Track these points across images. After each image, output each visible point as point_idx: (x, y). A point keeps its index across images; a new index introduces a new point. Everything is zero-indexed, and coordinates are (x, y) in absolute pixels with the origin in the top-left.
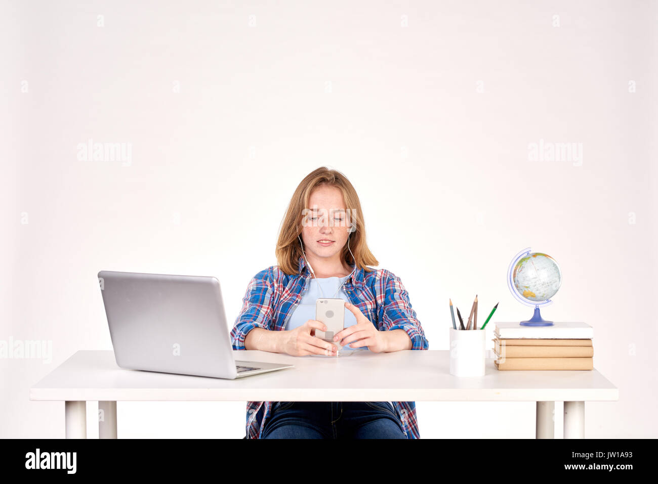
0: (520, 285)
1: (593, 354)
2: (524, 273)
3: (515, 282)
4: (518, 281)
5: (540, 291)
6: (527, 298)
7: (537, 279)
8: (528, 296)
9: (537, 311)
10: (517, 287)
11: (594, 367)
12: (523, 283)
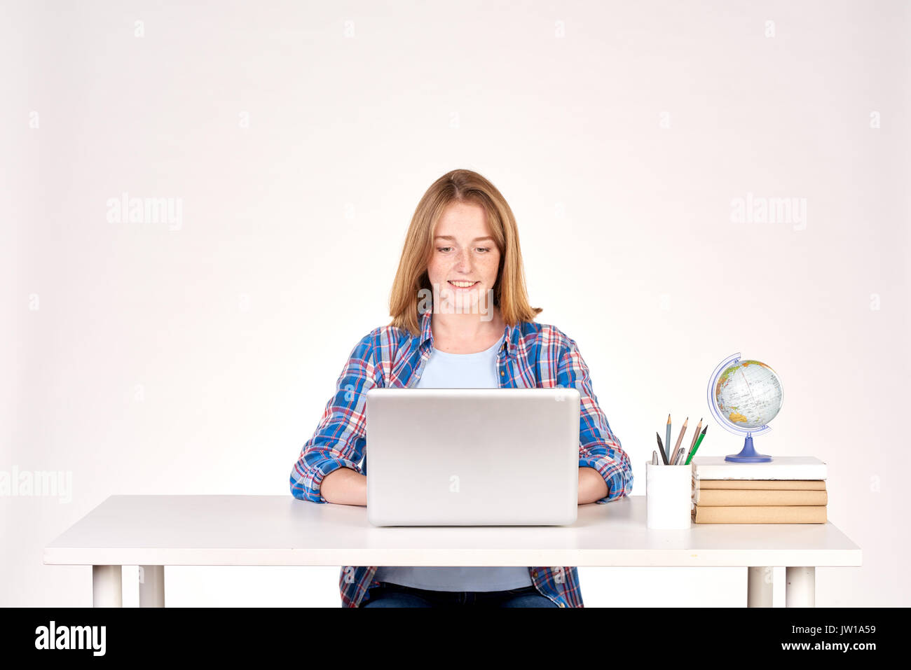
0: (726, 405)
1: (827, 501)
2: (730, 388)
3: (718, 401)
4: (722, 400)
5: (753, 414)
6: (734, 423)
7: (750, 397)
8: (736, 420)
9: (749, 440)
10: (721, 407)
11: (828, 519)
12: (728, 402)
